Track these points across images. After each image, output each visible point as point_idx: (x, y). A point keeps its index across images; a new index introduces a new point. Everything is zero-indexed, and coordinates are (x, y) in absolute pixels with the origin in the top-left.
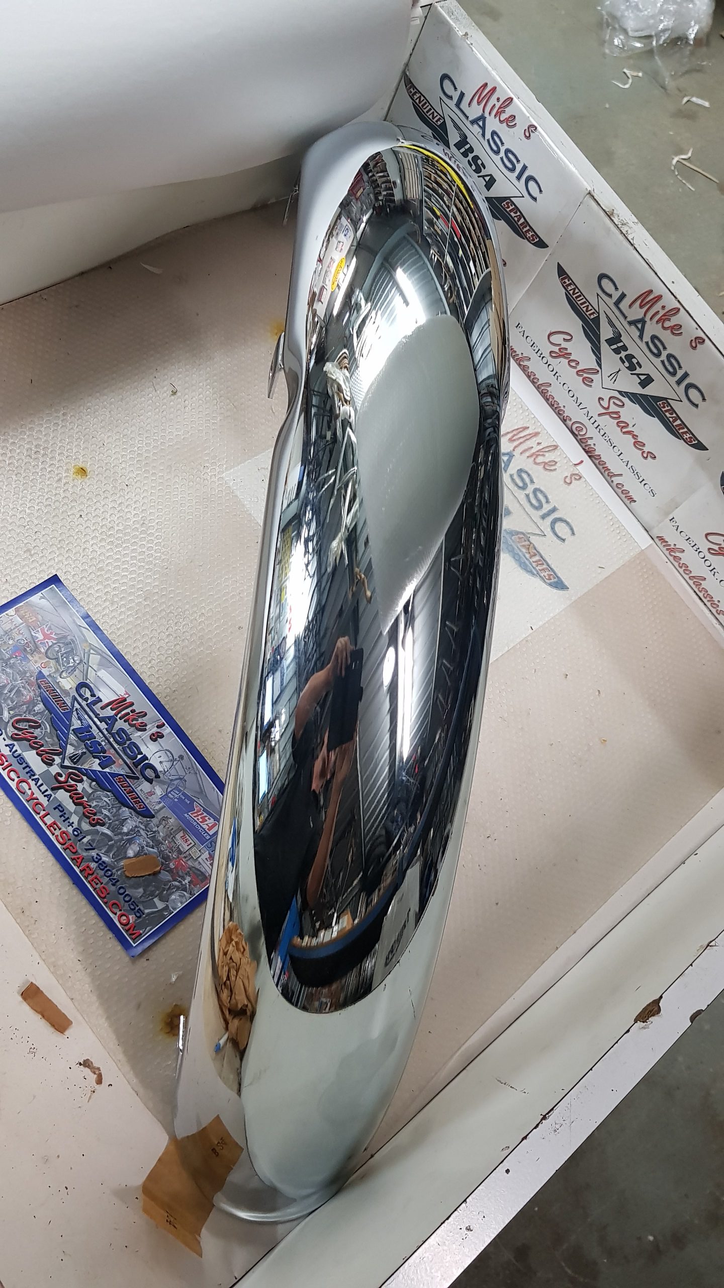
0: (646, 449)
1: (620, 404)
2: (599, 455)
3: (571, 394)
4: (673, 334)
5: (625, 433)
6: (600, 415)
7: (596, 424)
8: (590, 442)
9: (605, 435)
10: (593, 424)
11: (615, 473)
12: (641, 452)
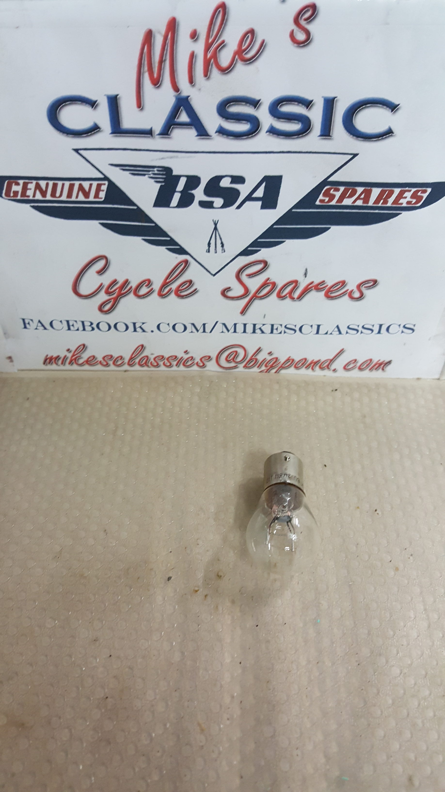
0: (351, 286)
1: (260, 266)
2: (288, 360)
3: (180, 328)
4: (249, 61)
5: (300, 297)
6: (243, 312)
7: (250, 328)
8: (260, 357)
9: (275, 327)
10: (245, 331)
11: (331, 358)
12: (347, 297)
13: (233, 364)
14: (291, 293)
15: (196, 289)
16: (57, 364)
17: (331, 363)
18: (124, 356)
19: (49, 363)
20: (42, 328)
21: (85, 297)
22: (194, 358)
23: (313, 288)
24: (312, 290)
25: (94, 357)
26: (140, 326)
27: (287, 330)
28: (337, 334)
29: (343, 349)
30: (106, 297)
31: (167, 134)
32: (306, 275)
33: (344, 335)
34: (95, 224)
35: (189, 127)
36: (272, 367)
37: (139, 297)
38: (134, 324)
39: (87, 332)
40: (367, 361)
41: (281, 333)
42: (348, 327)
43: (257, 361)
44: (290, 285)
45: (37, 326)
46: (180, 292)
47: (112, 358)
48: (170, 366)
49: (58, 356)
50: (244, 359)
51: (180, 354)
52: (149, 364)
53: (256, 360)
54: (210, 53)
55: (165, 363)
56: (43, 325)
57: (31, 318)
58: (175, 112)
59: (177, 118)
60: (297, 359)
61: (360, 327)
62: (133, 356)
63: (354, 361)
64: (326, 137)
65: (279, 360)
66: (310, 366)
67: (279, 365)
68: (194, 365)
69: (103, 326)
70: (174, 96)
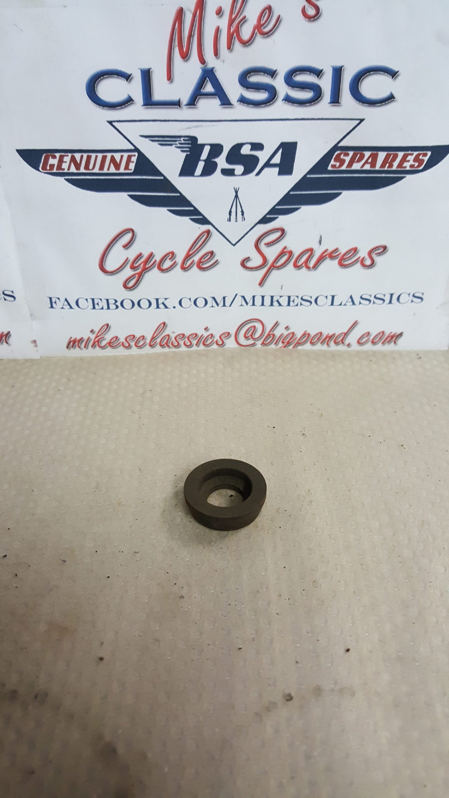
13: (251, 342)
14: (306, 262)
15: (217, 260)
16: (80, 347)
17: (345, 337)
18: (145, 336)
19: (72, 347)
20: (68, 307)
21: (111, 274)
22: (213, 335)
23: (328, 256)
24: (327, 258)
25: (117, 337)
26: (162, 302)
27: (303, 302)
28: (351, 305)
29: (356, 321)
30: (131, 272)
31: (194, 105)
32: (320, 242)
33: (357, 307)
34: (123, 196)
35: (214, 96)
36: (289, 343)
37: (162, 271)
38: (157, 300)
39: (111, 310)
40: (379, 333)
41: (297, 305)
42: (361, 298)
43: (275, 337)
44: (306, 253)
45: (64, 305)
46: (202, 265)
47: (135, 338)
48: (191, 346)
49: (82, 338)
50: (263, 335)
51: (201, 332)
52: (170, 345)
53: (274, 335)
54: (233, 28)
55: (186, 342)
56: (69, 304)
57: (58, 297)
58: (201, 84)
59: (203, 89)
60: (312, 334)
61: (373, 296)
62: (155, 335)
63: (367, 334)
64: (336, 104)
65: (295, 335)
66: (325, 342)
67: (295, 342)
68: (214, 343)
69: (128, 304)
70: (201, 68)
